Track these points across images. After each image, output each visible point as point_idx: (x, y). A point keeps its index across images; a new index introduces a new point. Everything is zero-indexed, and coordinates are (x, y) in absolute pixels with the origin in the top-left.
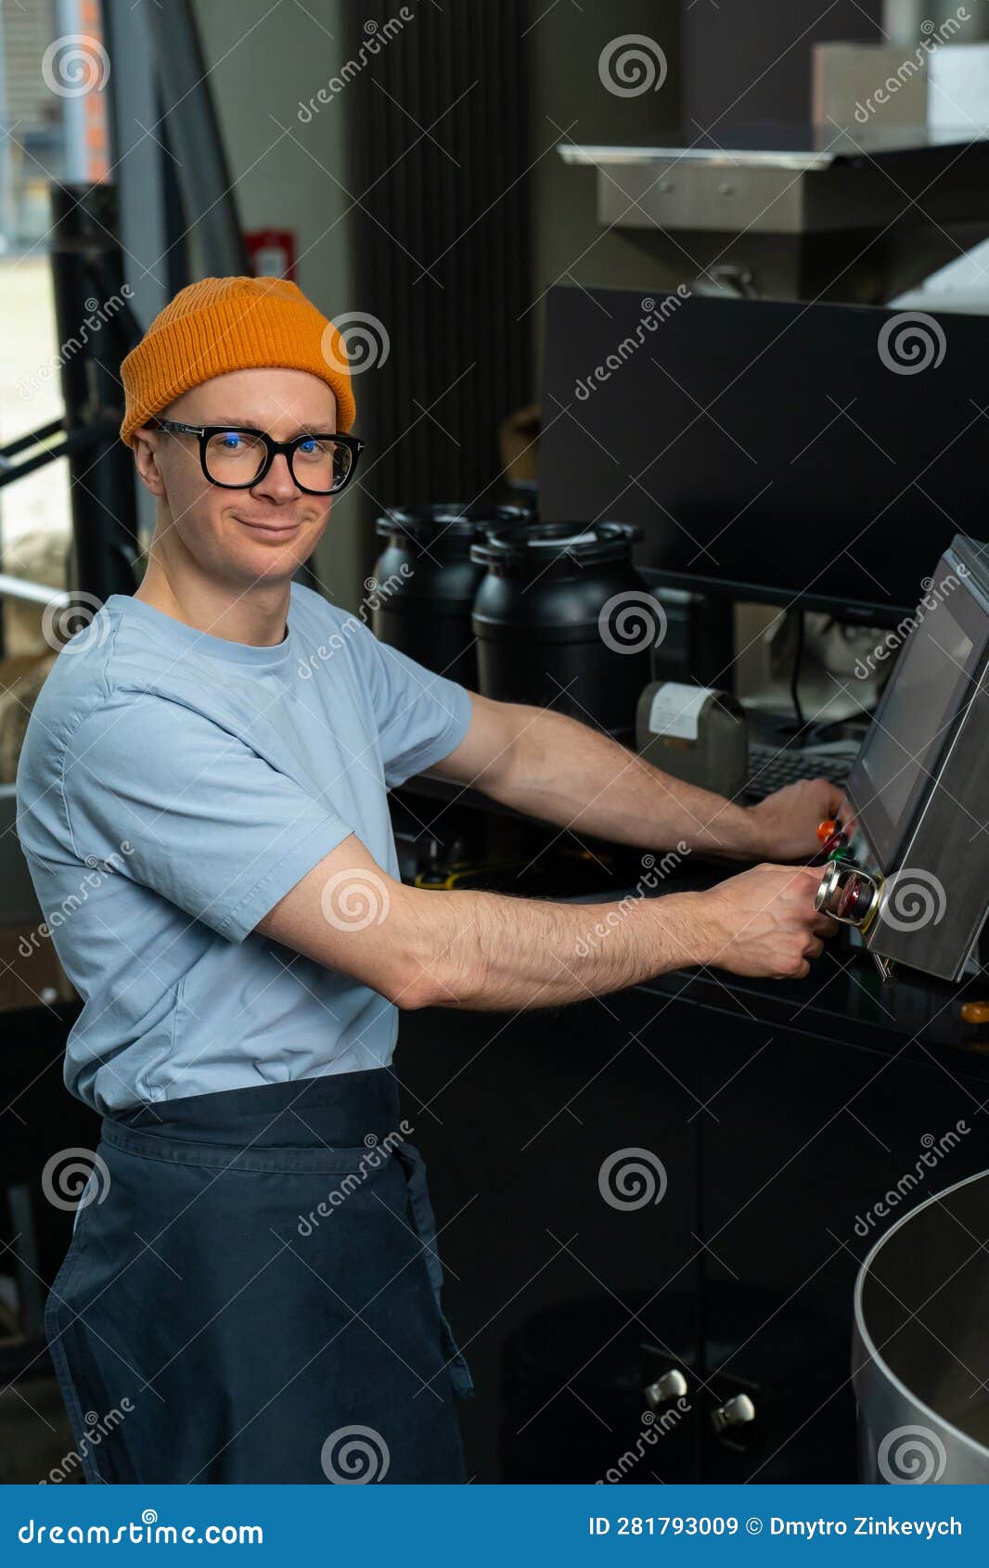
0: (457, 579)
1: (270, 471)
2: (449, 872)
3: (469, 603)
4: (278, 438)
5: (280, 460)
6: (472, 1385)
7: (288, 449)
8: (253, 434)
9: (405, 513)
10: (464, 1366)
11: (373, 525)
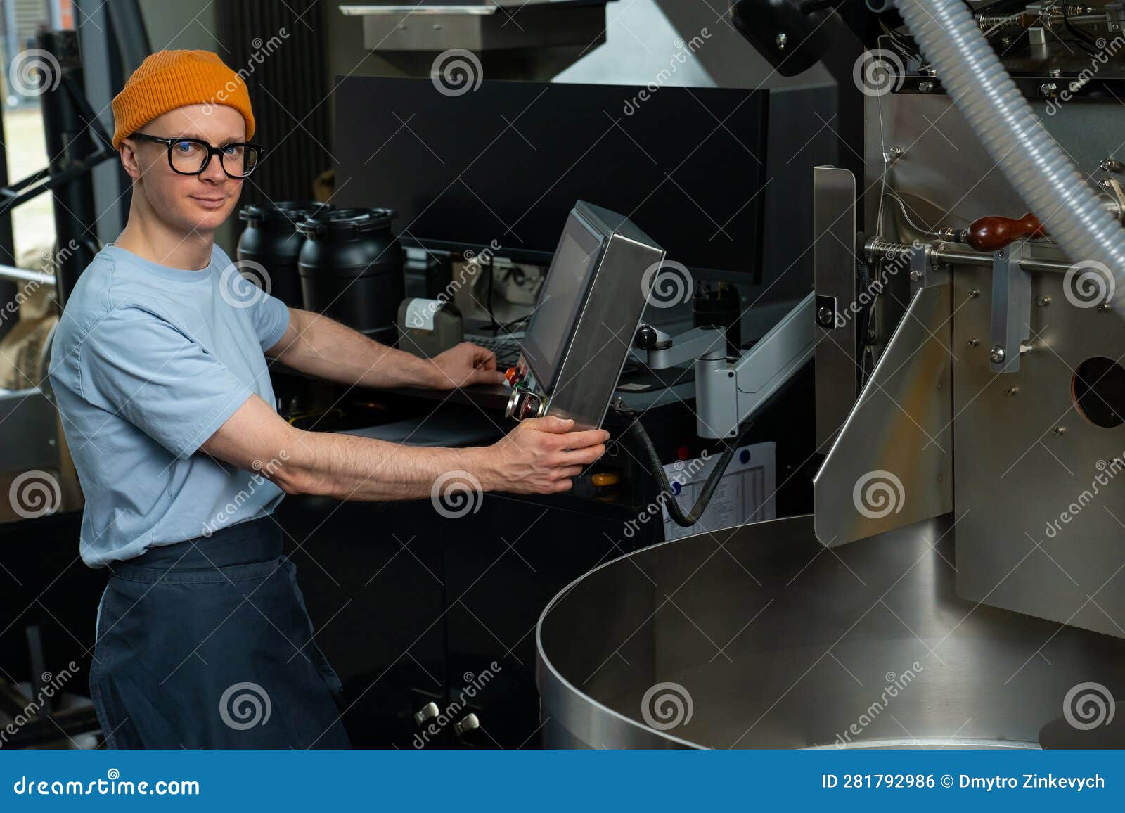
0: (289, 243)
1: (210, 165)
2: (290, 417)
3: (296, 257)
4: (214, 145)
5: (215, 158)
6: (341, 684)
7: (220, 152)
8: (199, 143)
9: (256, 207)
10: (334, 675)
11: (238, 211)
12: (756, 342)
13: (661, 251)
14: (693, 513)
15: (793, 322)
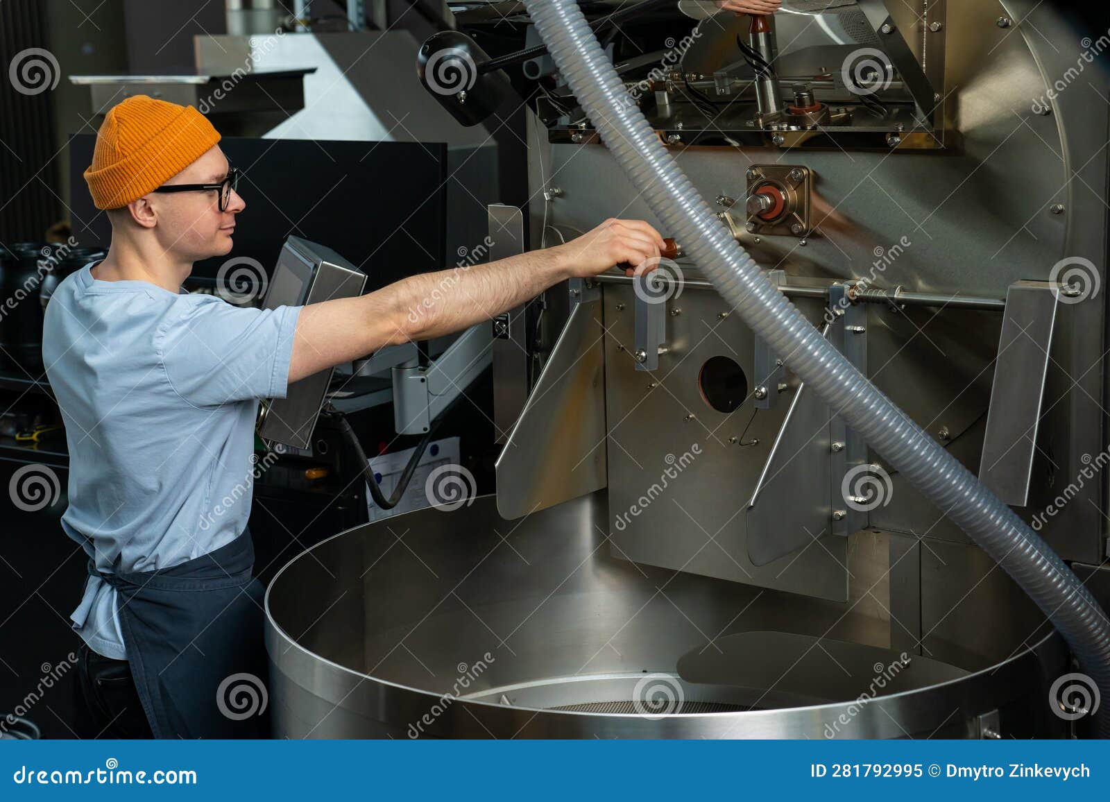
2: (34, 430)
3: (39, 291)
12: (441, 354)
13: (363, 275)
14: (393, 498)
15: (471, 337)
